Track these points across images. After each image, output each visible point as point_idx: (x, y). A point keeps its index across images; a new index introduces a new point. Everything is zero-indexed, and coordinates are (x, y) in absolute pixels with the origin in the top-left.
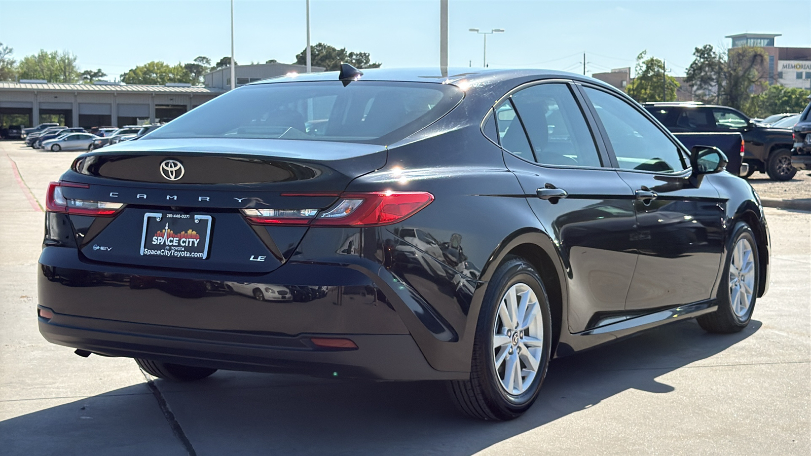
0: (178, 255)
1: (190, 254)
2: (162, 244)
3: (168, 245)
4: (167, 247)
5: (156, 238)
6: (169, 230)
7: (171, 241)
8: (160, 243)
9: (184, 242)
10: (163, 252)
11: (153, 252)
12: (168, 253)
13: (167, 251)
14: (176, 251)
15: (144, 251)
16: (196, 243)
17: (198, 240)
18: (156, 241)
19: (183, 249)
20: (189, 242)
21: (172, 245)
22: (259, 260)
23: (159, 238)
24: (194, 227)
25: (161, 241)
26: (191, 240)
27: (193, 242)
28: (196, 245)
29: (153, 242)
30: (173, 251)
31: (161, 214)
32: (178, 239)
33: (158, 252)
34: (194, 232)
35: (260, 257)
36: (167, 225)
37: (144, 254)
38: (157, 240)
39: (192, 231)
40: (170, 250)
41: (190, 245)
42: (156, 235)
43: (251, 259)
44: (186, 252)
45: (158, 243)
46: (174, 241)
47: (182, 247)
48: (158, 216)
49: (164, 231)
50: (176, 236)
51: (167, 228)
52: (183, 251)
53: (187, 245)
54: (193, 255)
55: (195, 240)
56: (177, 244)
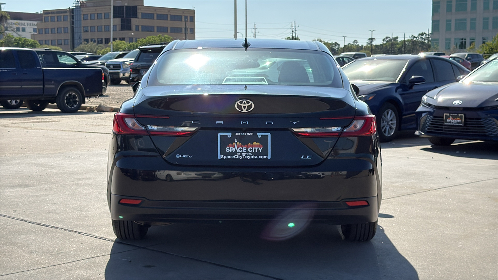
0: (248, 158)
1: (258, 157)
2: (234, 151)
3: (239, 152)
4: (238, 154)
5: (229, 148)
6: (238, 143)
7: (240, 150)
8: (232, 151)
9: (250, 150)
10: (236, 157)
11: (228, 157)
12: (240, 157)
13: (239, 156)
14: (246, 155)
15: (221, 157)
16: (260, 150)
17: (262, 148)
18: (228, 150)
19: (251, 154)
20: (255, 149)
21: (242, 152)
22: (307, 158)
23: (231, 148)
24: (258, 140)
25: (232, 150)
26: (256, 148)
27: (258, 150)
28: (260, 151)
29: (227, 151)
30: (244, 156)
31: (231, 133)
32: (246, 148)
33: (232, 157)
34: (258, 144)
35: (308, 156)
36: (236, 139)
37: (221, 158)
38: (230, 149)
39: (256, 143)
40: (241, 155)
41: (256, 151)
42: (228, 146)
43: (302, 158)
44: (254, 156)
45: (231, 151)
46: (243, 150)
47: (250, 152)
48: (229, 135)
49: (234, 143)
50: (244, 146)
51: (236, 141)
52: (251, 155)
53: (253, 151)
54: (260, 157)
55: (259, 148)
56: (246, 151)
